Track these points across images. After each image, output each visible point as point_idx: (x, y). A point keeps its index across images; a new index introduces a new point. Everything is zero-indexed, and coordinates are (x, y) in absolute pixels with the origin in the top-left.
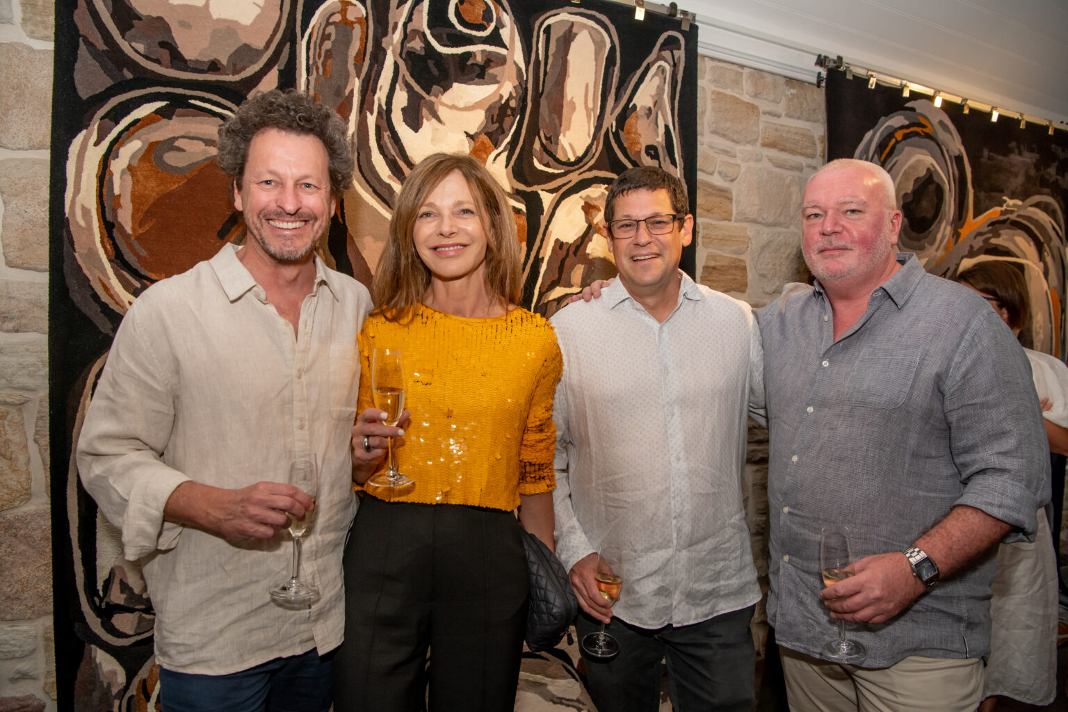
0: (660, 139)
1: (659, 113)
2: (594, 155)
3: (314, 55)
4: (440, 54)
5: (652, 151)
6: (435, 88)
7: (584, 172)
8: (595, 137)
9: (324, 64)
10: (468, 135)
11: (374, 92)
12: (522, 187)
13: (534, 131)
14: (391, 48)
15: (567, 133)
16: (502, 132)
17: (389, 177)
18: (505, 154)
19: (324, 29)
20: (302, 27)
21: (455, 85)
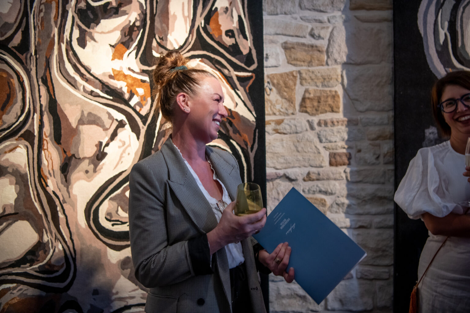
0: (235, 25)
1: (234, 9)
2: (190, 43)
3: (37, 21)
4: (93, 7)
5: (230, 33)
6: (92, 24)
7: (185, 53)
8: (191, 32)
9: (41, 24)
10: (111, 45)
11: (64, 33)
12: (146, 68)
13: (152, 35)
14: (71, 9)
15: (173, 33)
16: (132, 40)
17: (74, 73)
18: (135, 51)
19: (40, 7)
20: (30, 9)
21: (102, 21)
